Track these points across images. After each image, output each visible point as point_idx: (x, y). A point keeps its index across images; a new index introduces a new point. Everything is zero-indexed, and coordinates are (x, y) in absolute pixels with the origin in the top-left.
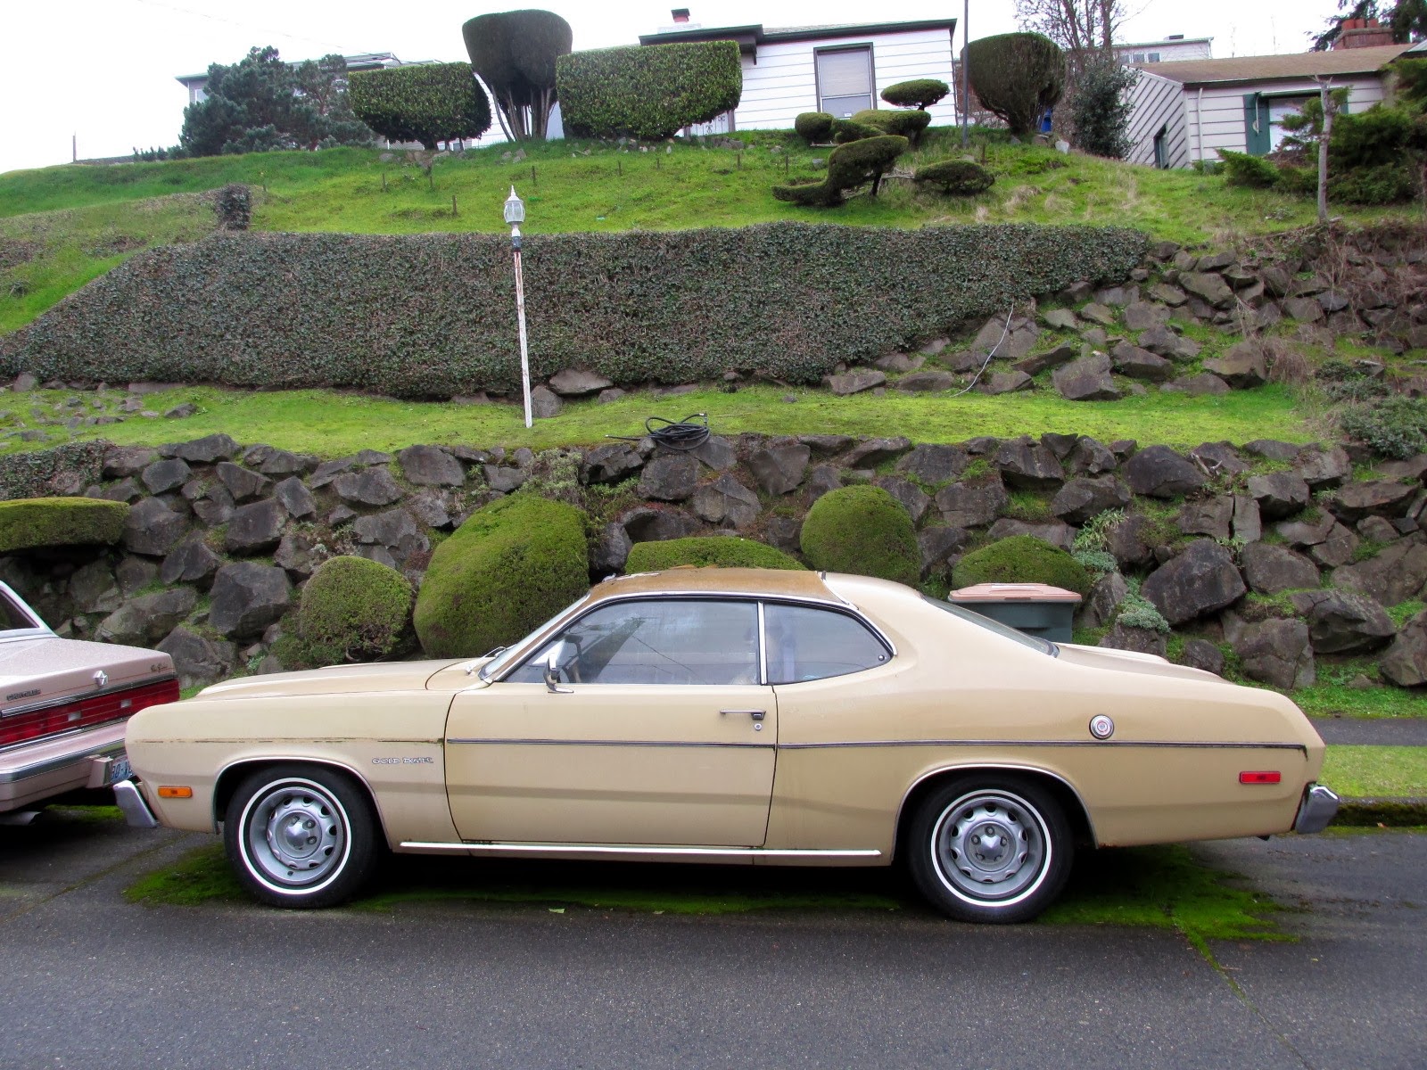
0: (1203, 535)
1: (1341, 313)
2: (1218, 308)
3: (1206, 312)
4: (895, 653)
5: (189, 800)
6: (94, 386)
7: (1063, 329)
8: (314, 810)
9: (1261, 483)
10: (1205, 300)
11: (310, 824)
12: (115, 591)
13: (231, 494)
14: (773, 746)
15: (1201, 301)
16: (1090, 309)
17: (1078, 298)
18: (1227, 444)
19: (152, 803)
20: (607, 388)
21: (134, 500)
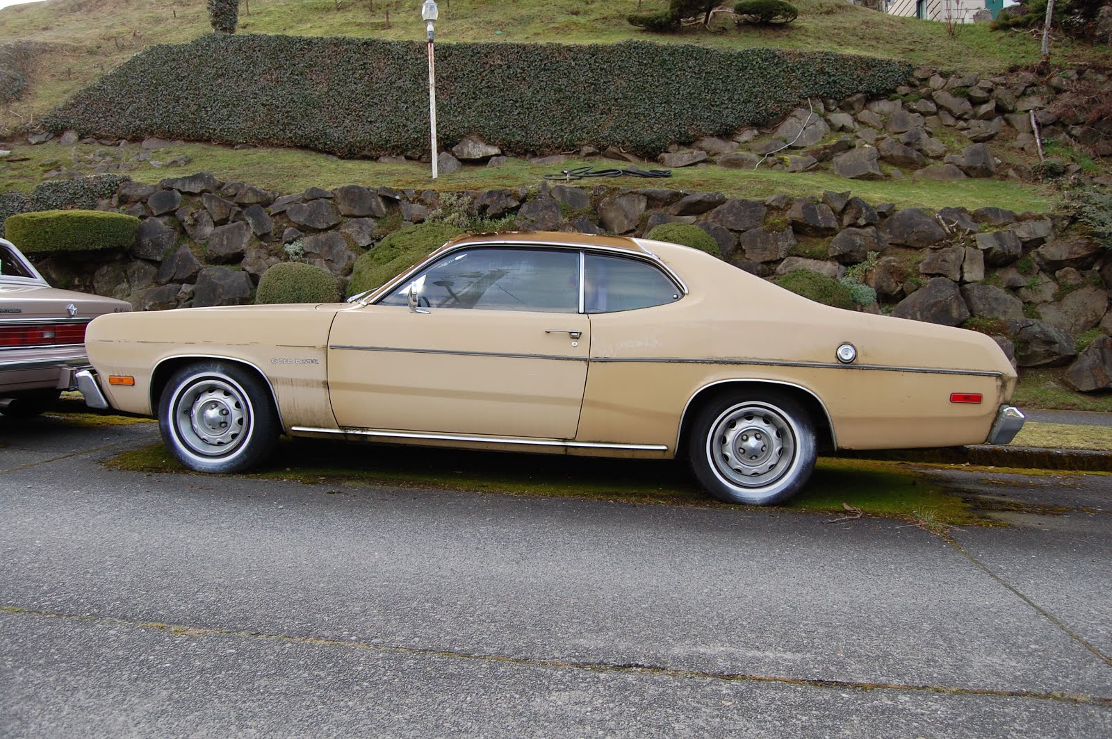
0: (940, 275)
1: (1051, 127)
2: (959, 118)
3: (951, 121)
4: (686, 292)
5: (131, 387)
6: (117, 142)
7: (843, 129)
8: (229, 402)
9: (986, 239)
10: (950, 112)
11: (224, 412)
12: (125, 285)
13: (211, 217)
14: (585, 360)
15: (947, 113)
16: (864, 115)
17: (856, 106)
18: (963, 210)
19: (104, 387)
20: (497, 155)
21: (143, 217)
